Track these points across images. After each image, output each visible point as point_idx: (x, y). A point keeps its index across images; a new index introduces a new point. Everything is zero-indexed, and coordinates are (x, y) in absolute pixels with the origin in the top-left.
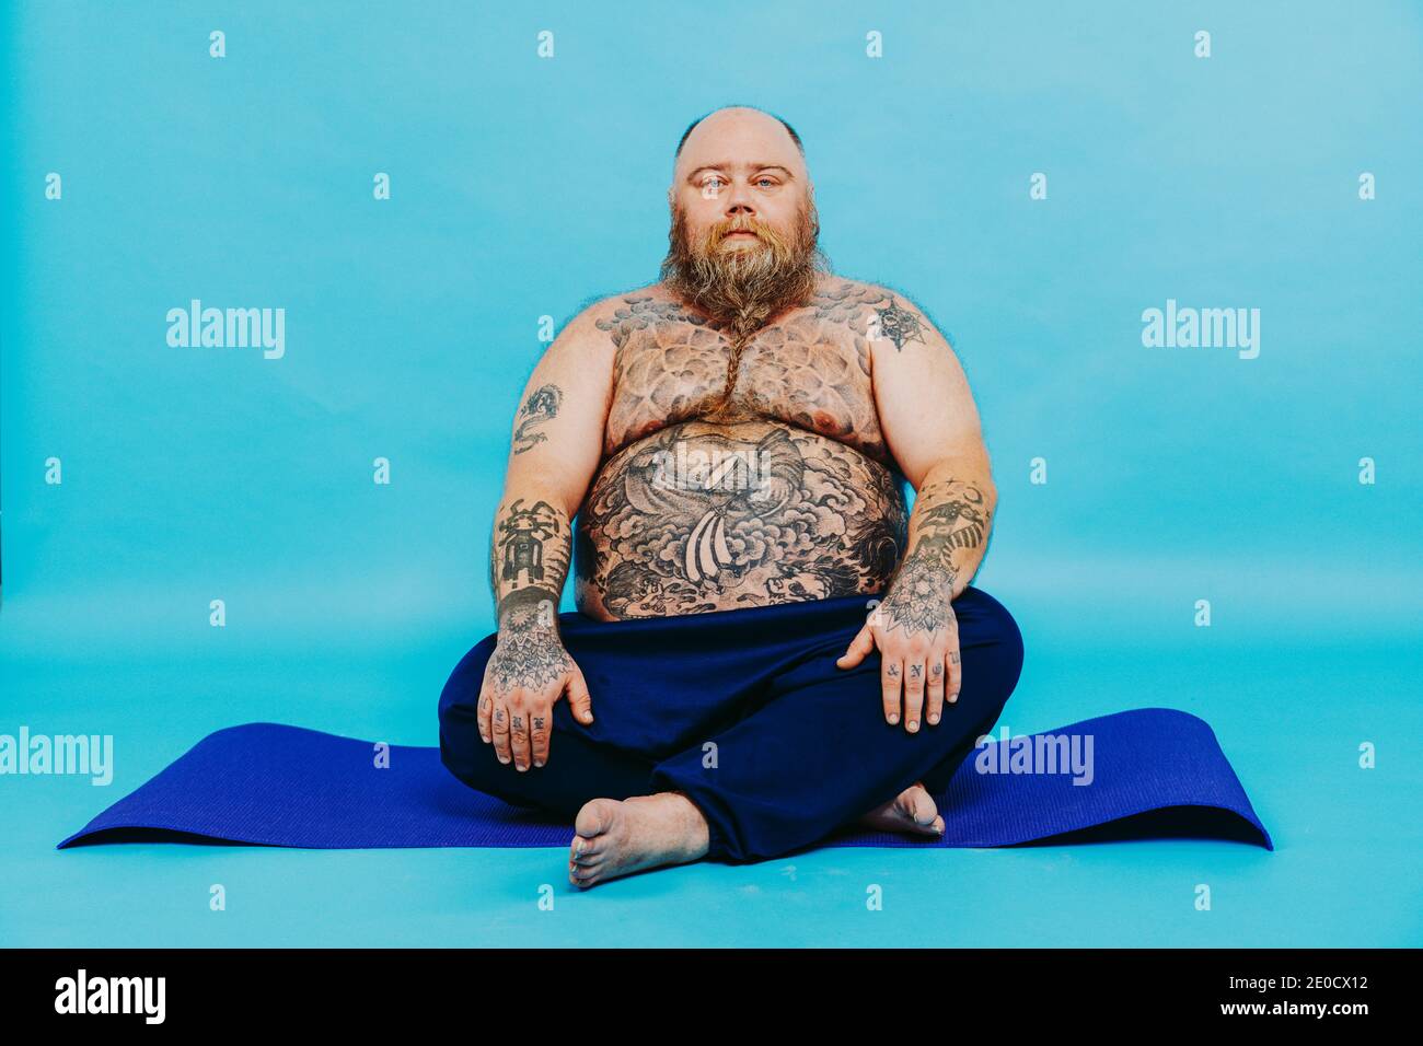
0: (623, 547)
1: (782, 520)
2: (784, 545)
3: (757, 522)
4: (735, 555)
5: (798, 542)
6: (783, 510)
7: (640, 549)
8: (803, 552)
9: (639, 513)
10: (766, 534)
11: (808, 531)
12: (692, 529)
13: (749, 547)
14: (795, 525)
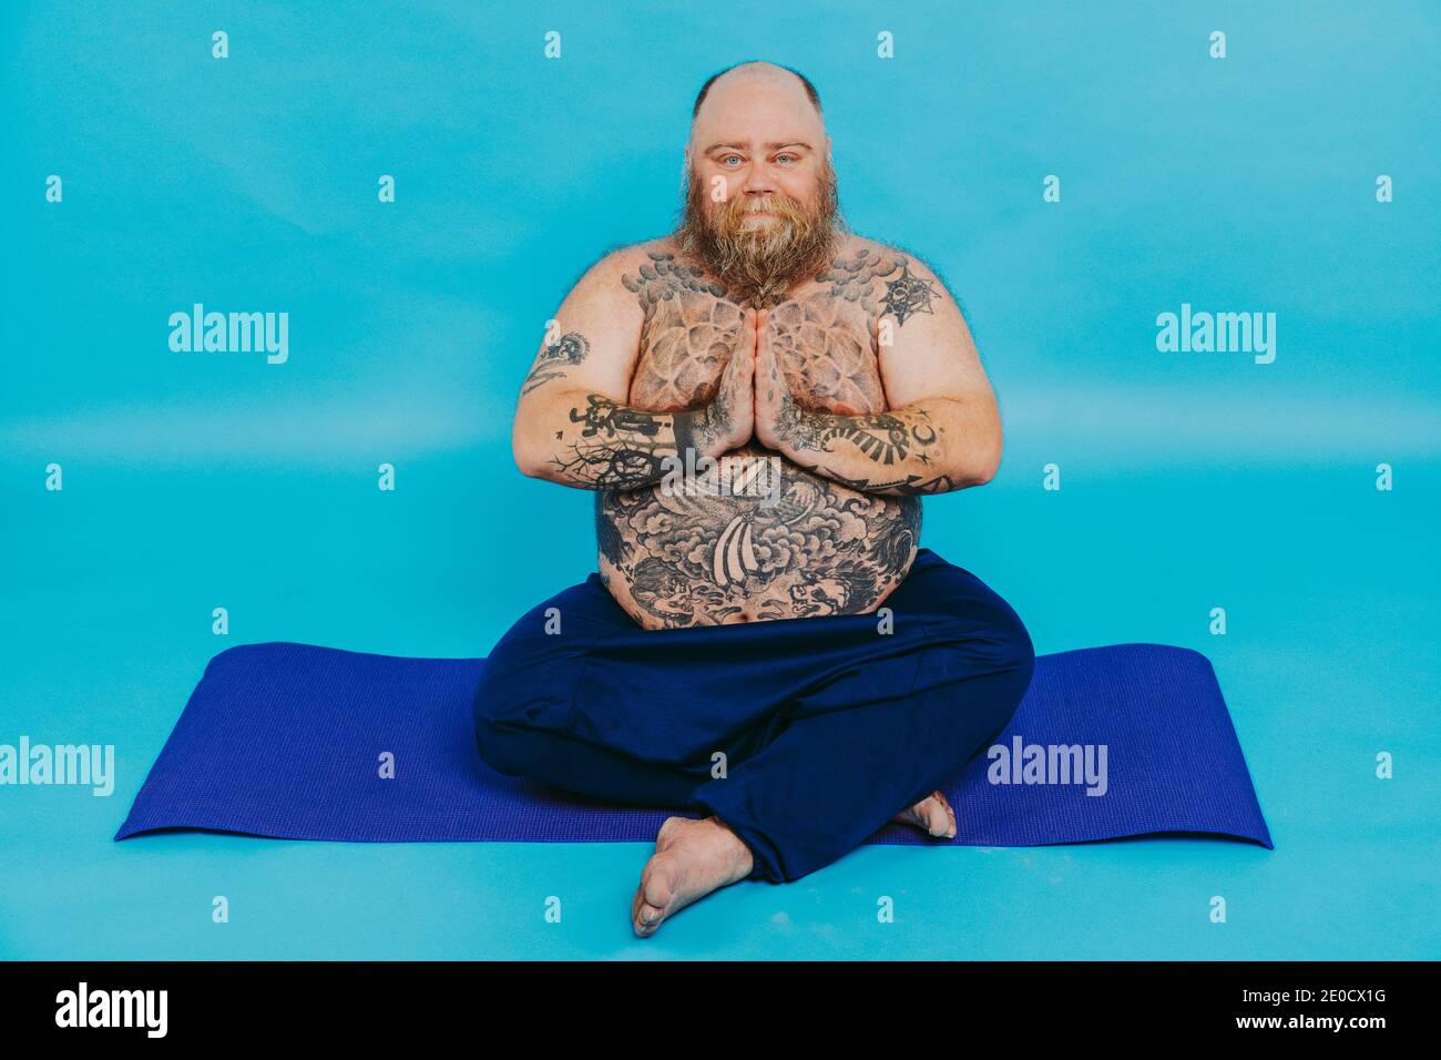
0: (650, 543)
1: (807, 527)
2: (808, 552)
3: (783, 529)
4: (761, 562)
5: (821, 549)
6: (808, 517)
7: (668, 547)
8: (826, 559)
9: (667, 511)
10: (791, 541)
11: (831, 538)
12: (720, 533)
13: (775, 555)
14: (819, 532)
